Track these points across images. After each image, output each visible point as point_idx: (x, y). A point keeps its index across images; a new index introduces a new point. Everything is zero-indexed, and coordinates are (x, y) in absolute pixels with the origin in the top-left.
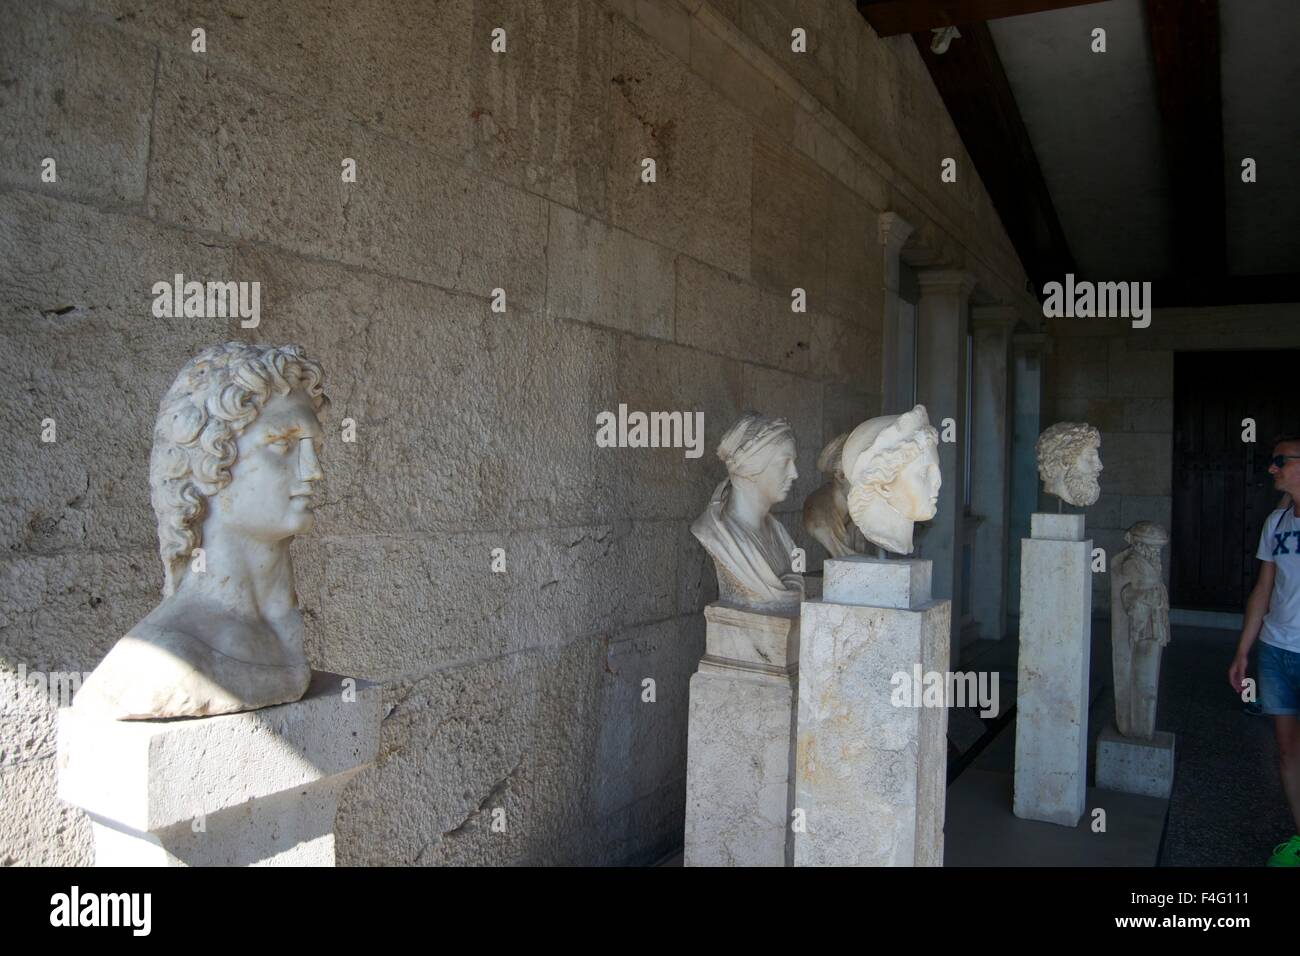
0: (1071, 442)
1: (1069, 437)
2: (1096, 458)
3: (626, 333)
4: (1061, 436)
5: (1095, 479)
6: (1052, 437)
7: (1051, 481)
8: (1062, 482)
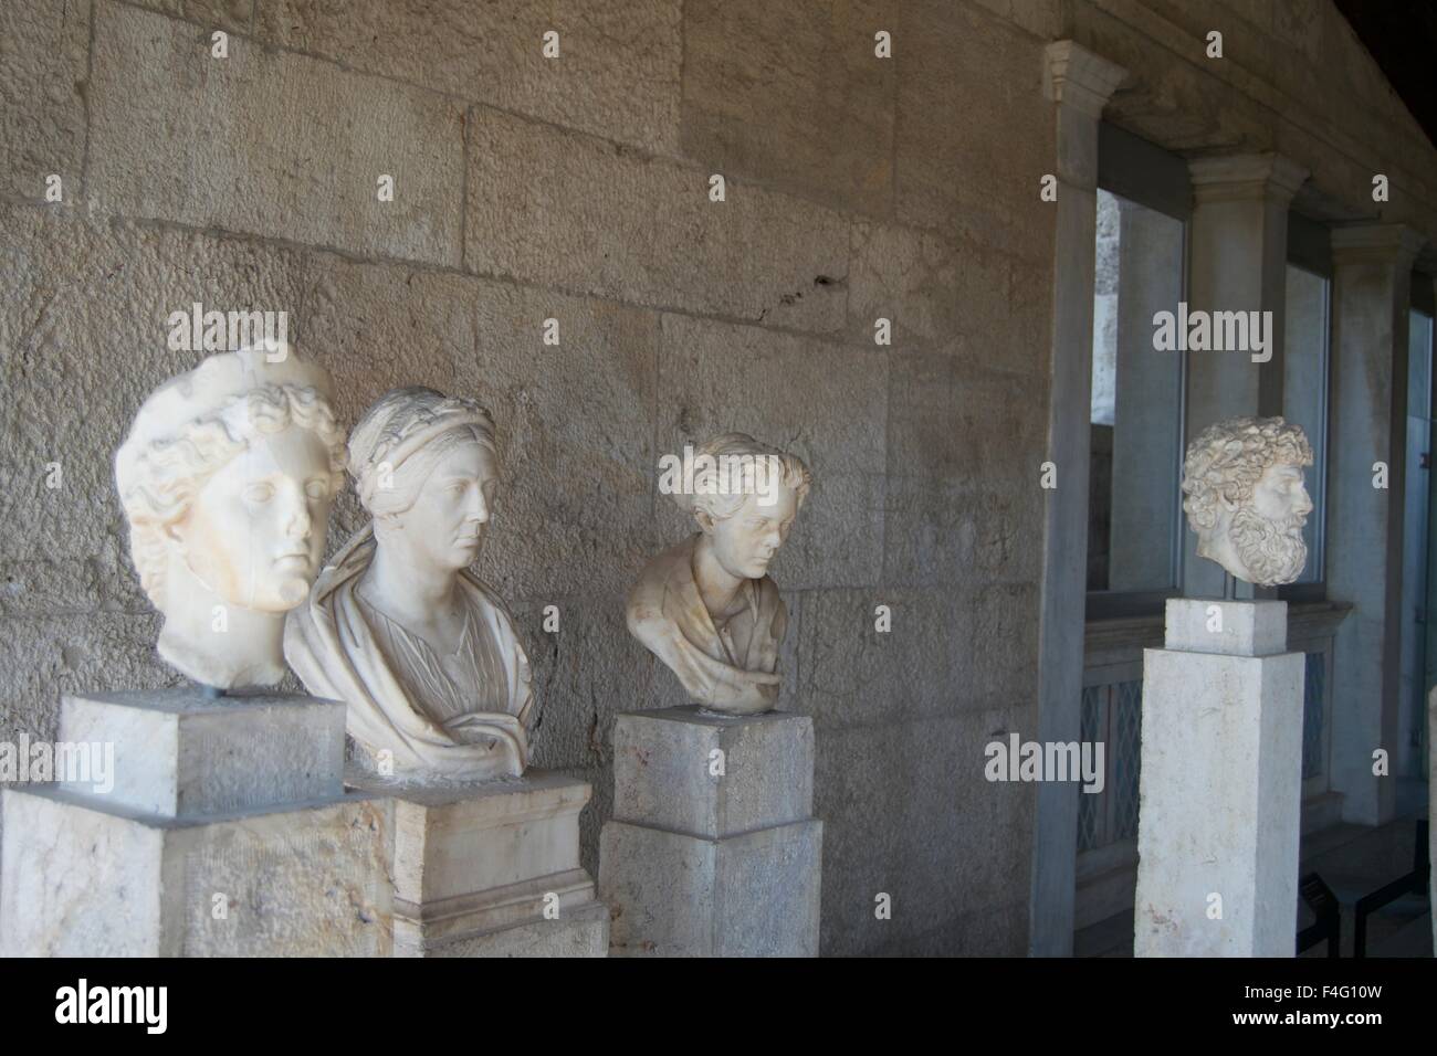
0: (1240, 455)
1: (1238, 446)
2: (1298, 488)
3: (320, 249)
4: (1222, 442)
5: (1295, 532)
6: (1206, 445)
7: (1205, 534)
8: (1226, 535)
